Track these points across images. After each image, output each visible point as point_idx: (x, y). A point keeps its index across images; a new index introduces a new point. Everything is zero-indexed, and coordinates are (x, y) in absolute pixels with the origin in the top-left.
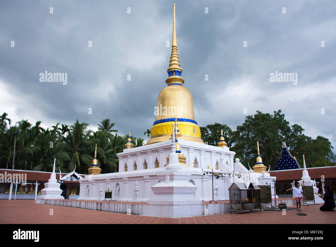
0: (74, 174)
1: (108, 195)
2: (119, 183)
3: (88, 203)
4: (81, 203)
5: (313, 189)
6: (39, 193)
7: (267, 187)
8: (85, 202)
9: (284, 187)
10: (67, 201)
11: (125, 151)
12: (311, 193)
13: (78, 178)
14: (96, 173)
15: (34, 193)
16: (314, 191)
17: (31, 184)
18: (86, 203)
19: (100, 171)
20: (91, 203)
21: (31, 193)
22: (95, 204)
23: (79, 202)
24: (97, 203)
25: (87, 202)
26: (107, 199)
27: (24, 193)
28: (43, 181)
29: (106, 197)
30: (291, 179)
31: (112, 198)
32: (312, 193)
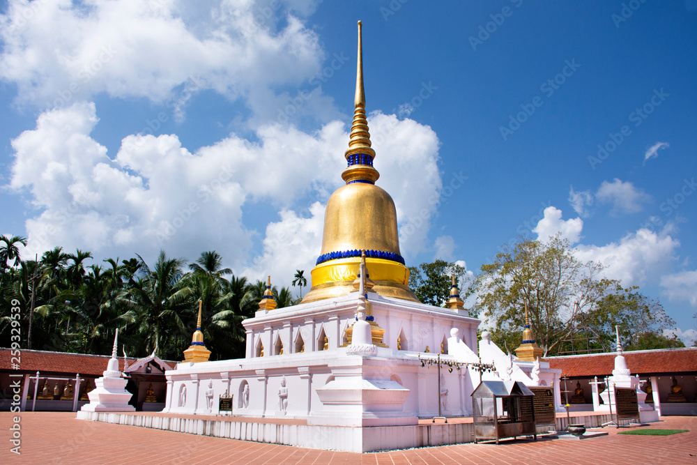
0: (153, 360)
1: (226, 404)
2: (247, 379)
3: (185, 420)
4: (172, 420)
5: (635, 394)
6: (82, 399)
7: (547, 390)
8: (179, 420)
9: (576, 390)
10: (142, 417)
11: (260, 315)
12: (633, 403)
13: (162, 368)
14: (201, 359)
15: (72, 399)
16: (638, 398)
17: (66, 381)
18: (182, 420)
19: (208, 355)
20: (191, 421)
21: (65, 398)
22: (201, 423)
23: (168, 419)
24: (205, 422)
25: (184, 418)
26: (223, 413)
27: (52, 398)
28: (90, 373)
29: (221, 409)
30: (589, 373)
31: (233, 410)
32: (635, 403)
